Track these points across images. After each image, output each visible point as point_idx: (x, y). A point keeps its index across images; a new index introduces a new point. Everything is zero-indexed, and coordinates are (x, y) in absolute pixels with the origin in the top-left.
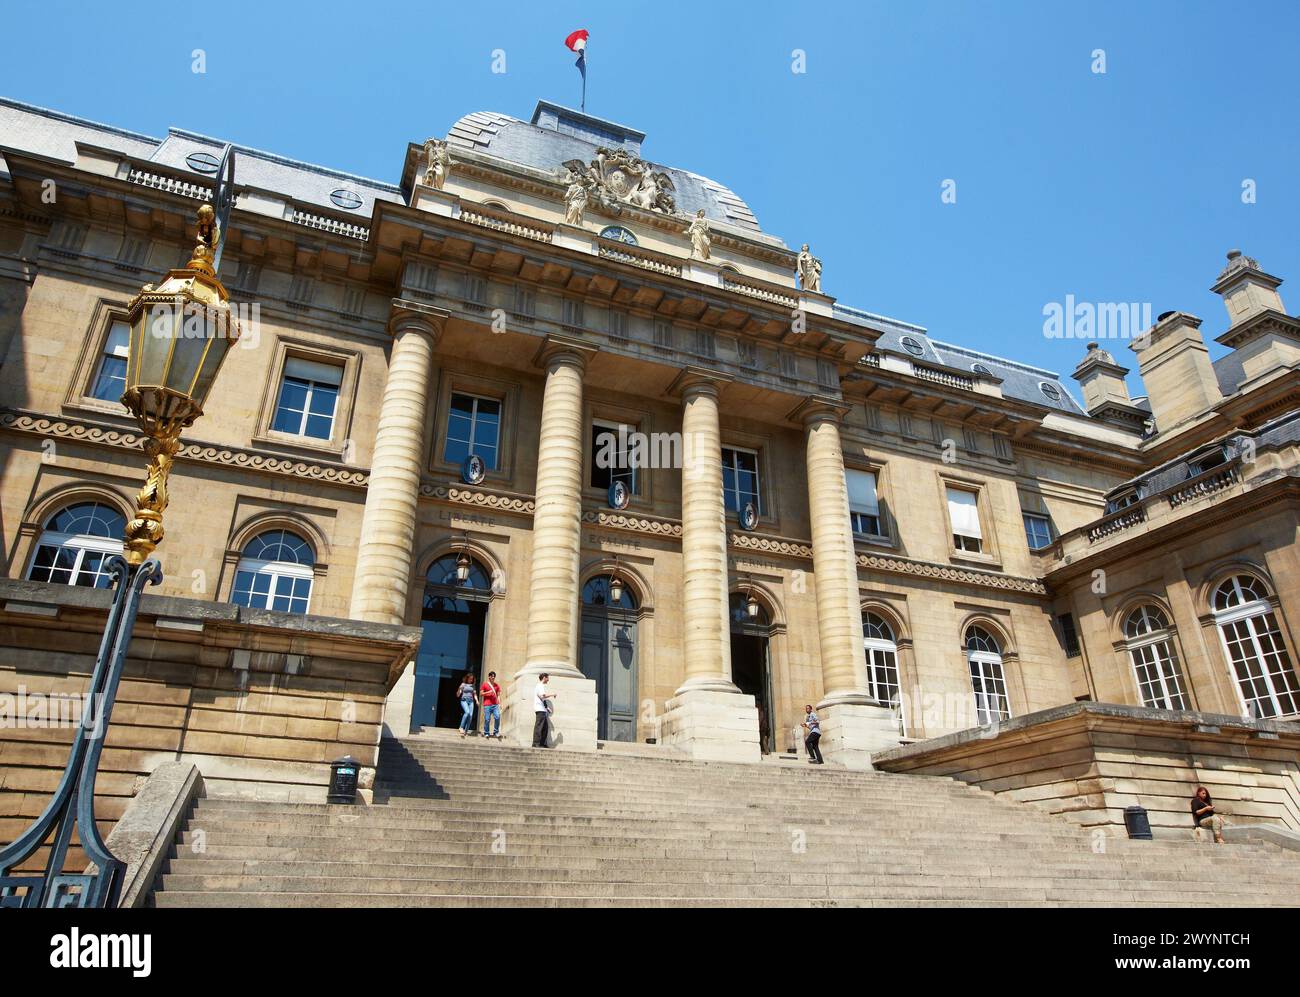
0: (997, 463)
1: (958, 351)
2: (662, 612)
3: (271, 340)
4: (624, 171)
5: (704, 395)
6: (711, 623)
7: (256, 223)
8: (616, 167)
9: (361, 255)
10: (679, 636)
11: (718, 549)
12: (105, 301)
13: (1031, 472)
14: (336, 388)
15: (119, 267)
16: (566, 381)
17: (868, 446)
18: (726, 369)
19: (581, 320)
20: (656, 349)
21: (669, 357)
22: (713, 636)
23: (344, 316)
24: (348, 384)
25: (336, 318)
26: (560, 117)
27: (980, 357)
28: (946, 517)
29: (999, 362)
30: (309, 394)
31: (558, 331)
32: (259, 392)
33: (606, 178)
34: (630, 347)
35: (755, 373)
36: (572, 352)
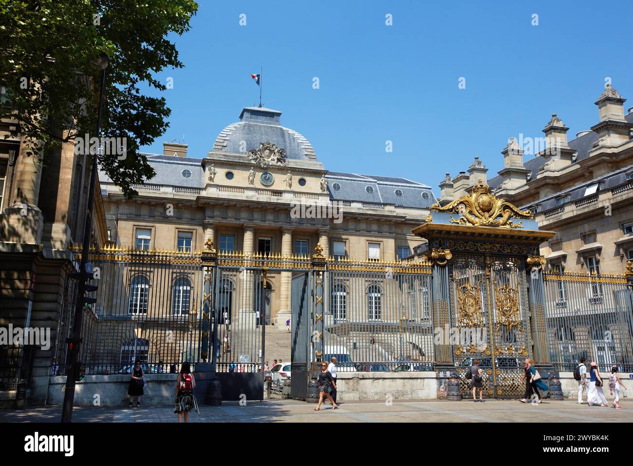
0: (388, 234)
1: (391, 185)
2: (277, 291)
3: (174, 229)
4: (269, 149)
5: (287, 233)
6: (286, 296)
7: (167, 200)
8: (266, 149)
9: (194, 203)
10: (279, 297)
11: (289, 277)
12: (134, 225)
13: (404, 232)
14: (191, 238)
15: (136, 215)
16: (249, 235)
17: (343, 234)
18: (294, 224)
19: (253, 216)
20: (274, 222)
21: (277, 223)
22: (286, 300)
23: (191, 219)
24: (194, 238)
25: (189, 220)
26: (251, 113)
27: (400, 186)
28: (367, 253)
29: (407, 186)
30: (185, 241)
31: (247, 221)
32: (173, 244)
33: (263, 153)
34: (267, 222)
35: (303, 224)
36: (250, 227)
